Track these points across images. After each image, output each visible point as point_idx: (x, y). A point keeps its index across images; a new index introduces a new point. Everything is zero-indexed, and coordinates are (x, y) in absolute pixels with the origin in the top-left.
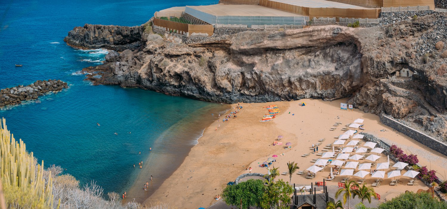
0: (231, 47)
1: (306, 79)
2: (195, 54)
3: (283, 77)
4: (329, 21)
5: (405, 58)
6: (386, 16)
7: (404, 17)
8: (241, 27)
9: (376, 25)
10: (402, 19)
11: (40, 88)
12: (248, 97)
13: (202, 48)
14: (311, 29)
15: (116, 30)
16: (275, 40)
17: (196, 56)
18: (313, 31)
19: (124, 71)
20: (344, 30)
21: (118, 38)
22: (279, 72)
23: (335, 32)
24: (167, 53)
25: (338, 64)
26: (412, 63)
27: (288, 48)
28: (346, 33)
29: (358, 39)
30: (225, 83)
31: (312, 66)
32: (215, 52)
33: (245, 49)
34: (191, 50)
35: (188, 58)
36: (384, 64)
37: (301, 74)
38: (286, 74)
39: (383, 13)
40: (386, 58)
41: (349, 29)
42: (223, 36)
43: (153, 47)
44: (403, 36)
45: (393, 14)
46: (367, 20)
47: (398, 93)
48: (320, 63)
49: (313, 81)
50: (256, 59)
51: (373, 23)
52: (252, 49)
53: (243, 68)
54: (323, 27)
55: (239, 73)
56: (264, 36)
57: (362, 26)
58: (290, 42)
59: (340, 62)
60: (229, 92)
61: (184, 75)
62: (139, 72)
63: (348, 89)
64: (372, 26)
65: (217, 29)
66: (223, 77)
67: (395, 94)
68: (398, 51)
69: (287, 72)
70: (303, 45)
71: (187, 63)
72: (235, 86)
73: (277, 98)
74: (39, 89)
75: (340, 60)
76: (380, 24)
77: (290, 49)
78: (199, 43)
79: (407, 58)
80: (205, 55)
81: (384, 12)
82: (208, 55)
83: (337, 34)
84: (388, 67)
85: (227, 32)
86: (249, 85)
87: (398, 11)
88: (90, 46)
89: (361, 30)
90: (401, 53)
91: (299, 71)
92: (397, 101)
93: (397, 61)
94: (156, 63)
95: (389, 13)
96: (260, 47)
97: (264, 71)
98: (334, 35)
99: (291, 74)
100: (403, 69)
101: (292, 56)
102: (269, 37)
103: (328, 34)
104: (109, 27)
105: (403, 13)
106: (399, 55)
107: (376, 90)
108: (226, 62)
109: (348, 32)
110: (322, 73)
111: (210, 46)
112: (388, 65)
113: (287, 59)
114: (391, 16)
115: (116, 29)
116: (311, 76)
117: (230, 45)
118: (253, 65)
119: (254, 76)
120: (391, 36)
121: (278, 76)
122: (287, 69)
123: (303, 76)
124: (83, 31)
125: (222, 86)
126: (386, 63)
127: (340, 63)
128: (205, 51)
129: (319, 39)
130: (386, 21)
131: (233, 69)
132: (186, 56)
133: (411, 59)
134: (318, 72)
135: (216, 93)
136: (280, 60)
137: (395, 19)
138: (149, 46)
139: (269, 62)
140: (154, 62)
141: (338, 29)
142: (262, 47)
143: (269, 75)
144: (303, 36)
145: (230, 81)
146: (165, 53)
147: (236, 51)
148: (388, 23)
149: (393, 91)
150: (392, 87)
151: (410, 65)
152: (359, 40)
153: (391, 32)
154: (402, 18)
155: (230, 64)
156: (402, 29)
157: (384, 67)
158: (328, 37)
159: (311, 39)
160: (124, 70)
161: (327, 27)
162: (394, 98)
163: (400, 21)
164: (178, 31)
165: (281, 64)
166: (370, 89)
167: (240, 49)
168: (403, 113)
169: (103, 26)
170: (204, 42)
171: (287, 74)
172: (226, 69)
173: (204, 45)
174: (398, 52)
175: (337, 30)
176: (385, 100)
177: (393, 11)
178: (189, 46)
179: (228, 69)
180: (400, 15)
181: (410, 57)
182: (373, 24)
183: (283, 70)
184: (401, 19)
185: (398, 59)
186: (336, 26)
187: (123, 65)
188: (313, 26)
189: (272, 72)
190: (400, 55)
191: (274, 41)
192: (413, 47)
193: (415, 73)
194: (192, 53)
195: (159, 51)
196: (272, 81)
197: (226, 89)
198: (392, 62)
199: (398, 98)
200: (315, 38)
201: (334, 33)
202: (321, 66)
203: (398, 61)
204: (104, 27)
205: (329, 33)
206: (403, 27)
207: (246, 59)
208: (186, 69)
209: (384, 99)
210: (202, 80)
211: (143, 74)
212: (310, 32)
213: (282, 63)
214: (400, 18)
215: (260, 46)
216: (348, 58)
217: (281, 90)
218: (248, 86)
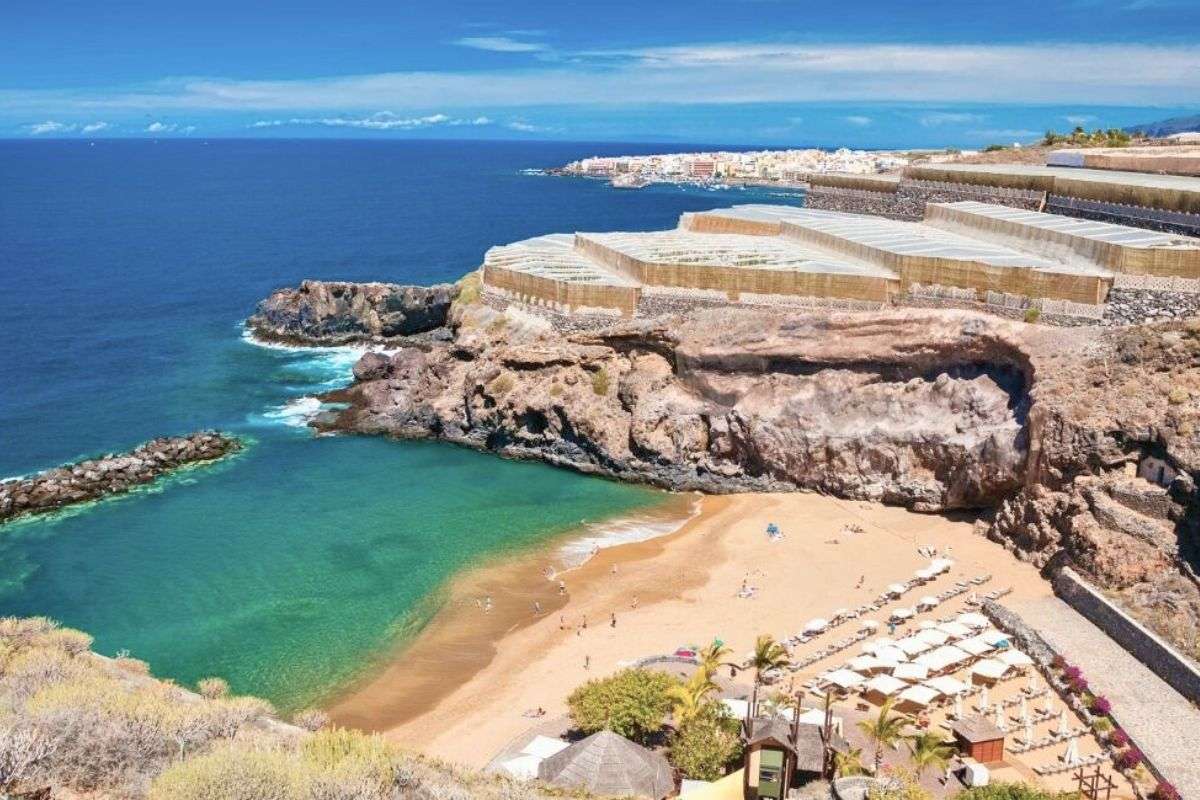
0: (678, 349)
1: (871, 446)
2: (583, 362)
3: (809, 435)
4: (957, 297)
5: (1158, 430)
6: (1126, 301)
7: (1184, 309)
8: (712, 296)
9: (1091, 322)
10: (1175, 315)
11: (162, 456)
12: (715, 477)
13: (604, 348)
14: (901, 314)
15: (386, 297)
16: (799, 337)
17: (585, 367)
18: (905, 322)
19: (396, 404)
20: (994, 326)
21: (394, 318)
22: (801, 421)
23: (969, 330)
24: (510, 358)
25: (964, 418)
26: (1178, 447)
27: (831, 362)
28: (998, 337)
29: (1029, 357)
30: (657, 440)
31: (893, 415)
32: (637, 358)
33: (716, 356)
34: (574, 352)
35: (566, 372)
36: (1093, 436)
37: (862, 432)
38: (819, 427)
39: (1118, 290)
40: (1099, 421)
41: (1007, 325)
42: (663, 318)
43: (475, 341)
44: (1169, 366)
45: (1150, 297)
46: (1067, 307)
47: (1120, 522)
48: (917, 409)
49: (890, 454)
50: (742, 383)
51: (1081, 315)
52: (733, 356)
53: (706, 404)
54: (936, 313)
55: (696, 416)
56: (769, 324)
57: (1050, 319)
58: (839, 346)
59: (972, 413)
60: (666, 463)
61: (551, 415)
62: (437, 404)
63: (984, 486)
64: (1079, 323)
65: (645, 299)
66: (651, 423)
67: (1108, 521)
68: (1144, 406)
69: (821, 423)
70: (875, 356)
71: (561, 383)
72: (683, 447)
73: (792, 486)
74: (156, 459)
75: (972, 408)
76: (1105, 320)
77: (838, 364)
78: (597, 332)
79: (1165, 430)
80: (609, 365)
81: (1123, 287)
82: (619, 363)
83: (973, 335)
84: (1103, 447)
85: (674, 307)
86: (719, 447)
87: (1167, 289)
88: (314, 338)
89: (1042, 331)
90: (1151, 413)
91: (856, 426)
92: (1110, 542)
93: (1135, 435)
94: (478, 383)
95: (1138, 294)
96: (756, 353)
97: (761, 415)
98: (963, 337)
99: (832, 430)
100: (1151, 459)
101: (840, 383)
102: (782, 328)
103: (948, 334)
104: (366, 291)
105: (1181, 297)
106: (1144, 419)
107: (1060, 504)
108: (663, 387)
109: (1004, 334)
110: (917, 435)
111: (625, 343)
112: (1105, 443)
113: (827, 389)
114: (1142, 302)
115: (387, 292)
116: (888, 440)
117: (677, 342)
118: (732, 398)
119: (736, 426)
120: (1129, 360)
121: (797, 432)
122: (824, 415)
123: (863, 439)
124: (296, 298)
125: (648, 446)
126: (1100, 436)
127: (971, 416)
128: (612, 355)
129: (920, 346)
130: (1124, 313)
131: (680, 405)
132: (559, 366)
133: (1179, 434)
134: (909, 432)
135: (633, 463)
136: (808, 391)
137: (1153, 312)
138: (465, 339)
139: (776, 394)
140: (475, 379)
141: (976, 321)
142: (761, 352)
143: (773, 427)
144: (878, 333)
145: (669, 435)
146: (505, 356)
147: (693, 359)
148: (1128, 322)
149: (1105, 514)
150: (1105, 502)
151: (1171, 450)
152: (1033, 360)
153: (1134, 350)
154: (1177, 312)
155: (675, 393)
156: (1170, 346)
157: (1090, 445)
158: (946, 341)
159: (898, 341)
160: (397, 400)
161: (948, 314)
162: (1105, 531)
163: (1165, 319)
164: (541, 301)
165: (811, 401)
166: (1043, 497)
167: (702, 356)
168: (1122, 578)
169: (349, 285)
170: (611, 331)
171: (822, 430)
172: (662, 403)
173: (608, 340)
174: (1143, 410)
175: (973, 324)
176: (1078, 533)
177: (1150, 287)
178: (570, 341)
179: (668, 404)
180: (1171, 301)
181: (1177, 428)
182: (1082, 320)
183: (812, 418)
184: (1172, 314)
185: (1138, 428)
186: (972, 315)
187: (398, 389)
188: (909, 309)
189: (783, 421)
190: (1148, 418)
191: (797, 339)
192: (1193, 403)
193: (1179, 478)
194: (574, 359)
195: (489, 351)
196: (780, 442)
197: (658, 453)
198: (1117, 435)
199: (1115, 534)
200: (909, 342)
201: (966, 334)
202: (917, 418)
203: (1138, 433)
204: (354, 291)
205: (951, 332)
206: (1173, 337)
207: (716, 382)
208: (557, 401)
209: (1073, 530)
210: (598, 429)
211: (446, 412)
212: (898, 322)
213: (813, 399)
214: (1171, 311)
215: (755, 350)
216: (995, 407)
217: (804, 468)
218: (716, 450)
